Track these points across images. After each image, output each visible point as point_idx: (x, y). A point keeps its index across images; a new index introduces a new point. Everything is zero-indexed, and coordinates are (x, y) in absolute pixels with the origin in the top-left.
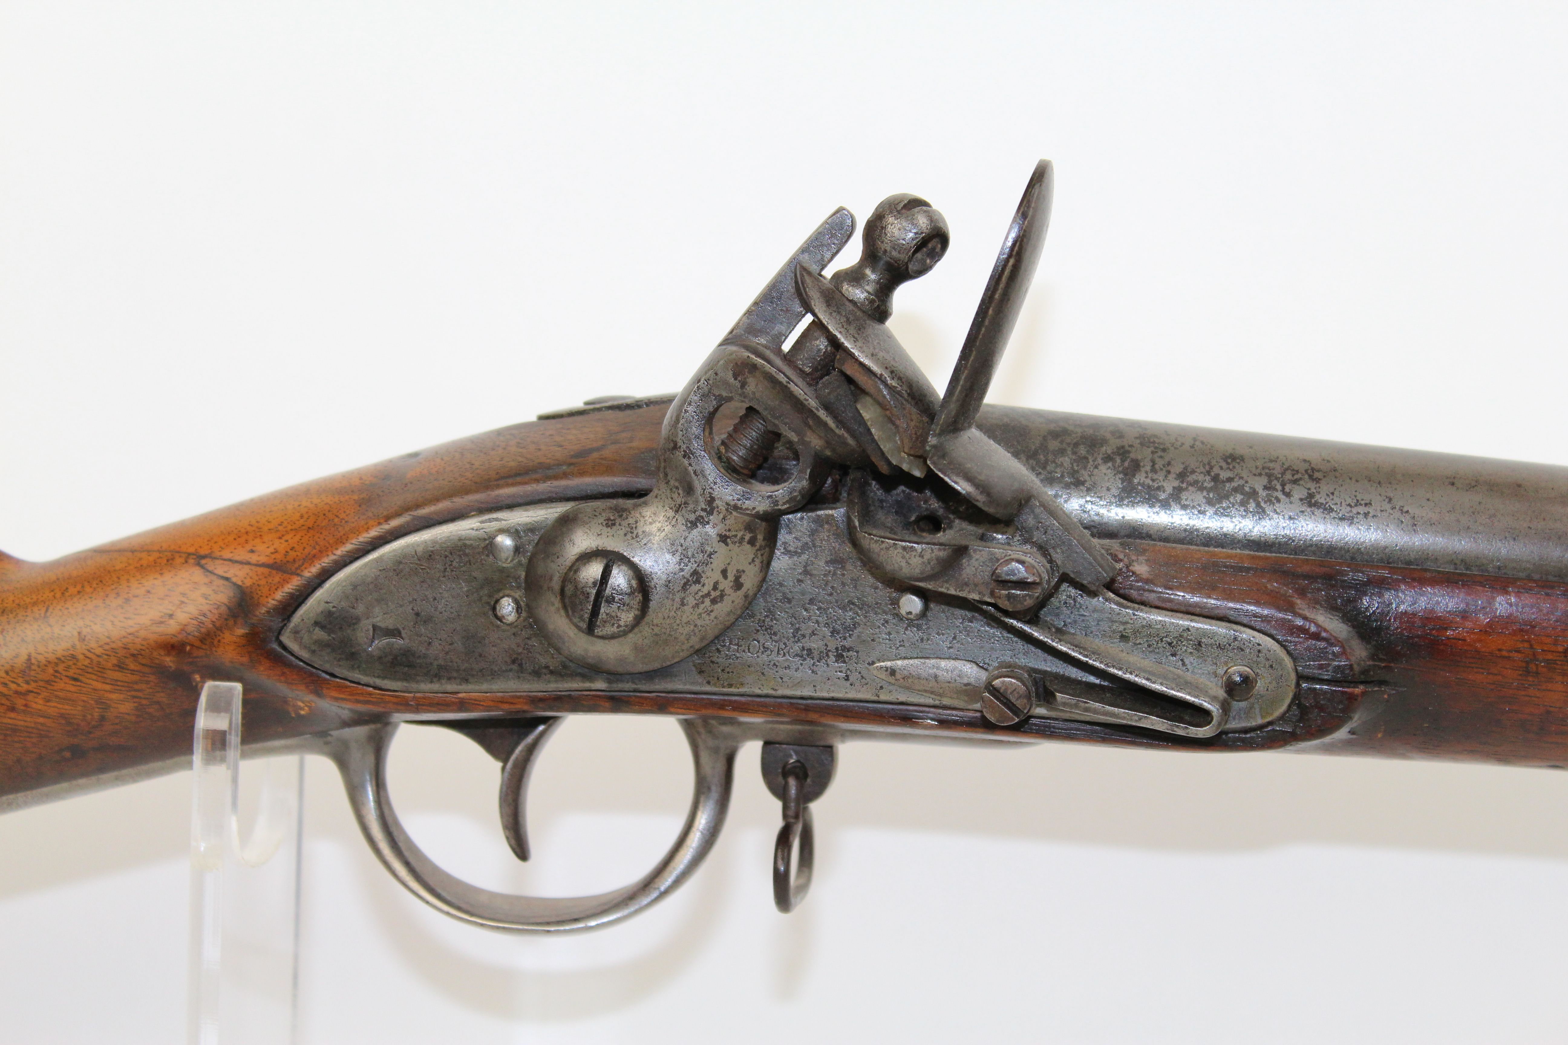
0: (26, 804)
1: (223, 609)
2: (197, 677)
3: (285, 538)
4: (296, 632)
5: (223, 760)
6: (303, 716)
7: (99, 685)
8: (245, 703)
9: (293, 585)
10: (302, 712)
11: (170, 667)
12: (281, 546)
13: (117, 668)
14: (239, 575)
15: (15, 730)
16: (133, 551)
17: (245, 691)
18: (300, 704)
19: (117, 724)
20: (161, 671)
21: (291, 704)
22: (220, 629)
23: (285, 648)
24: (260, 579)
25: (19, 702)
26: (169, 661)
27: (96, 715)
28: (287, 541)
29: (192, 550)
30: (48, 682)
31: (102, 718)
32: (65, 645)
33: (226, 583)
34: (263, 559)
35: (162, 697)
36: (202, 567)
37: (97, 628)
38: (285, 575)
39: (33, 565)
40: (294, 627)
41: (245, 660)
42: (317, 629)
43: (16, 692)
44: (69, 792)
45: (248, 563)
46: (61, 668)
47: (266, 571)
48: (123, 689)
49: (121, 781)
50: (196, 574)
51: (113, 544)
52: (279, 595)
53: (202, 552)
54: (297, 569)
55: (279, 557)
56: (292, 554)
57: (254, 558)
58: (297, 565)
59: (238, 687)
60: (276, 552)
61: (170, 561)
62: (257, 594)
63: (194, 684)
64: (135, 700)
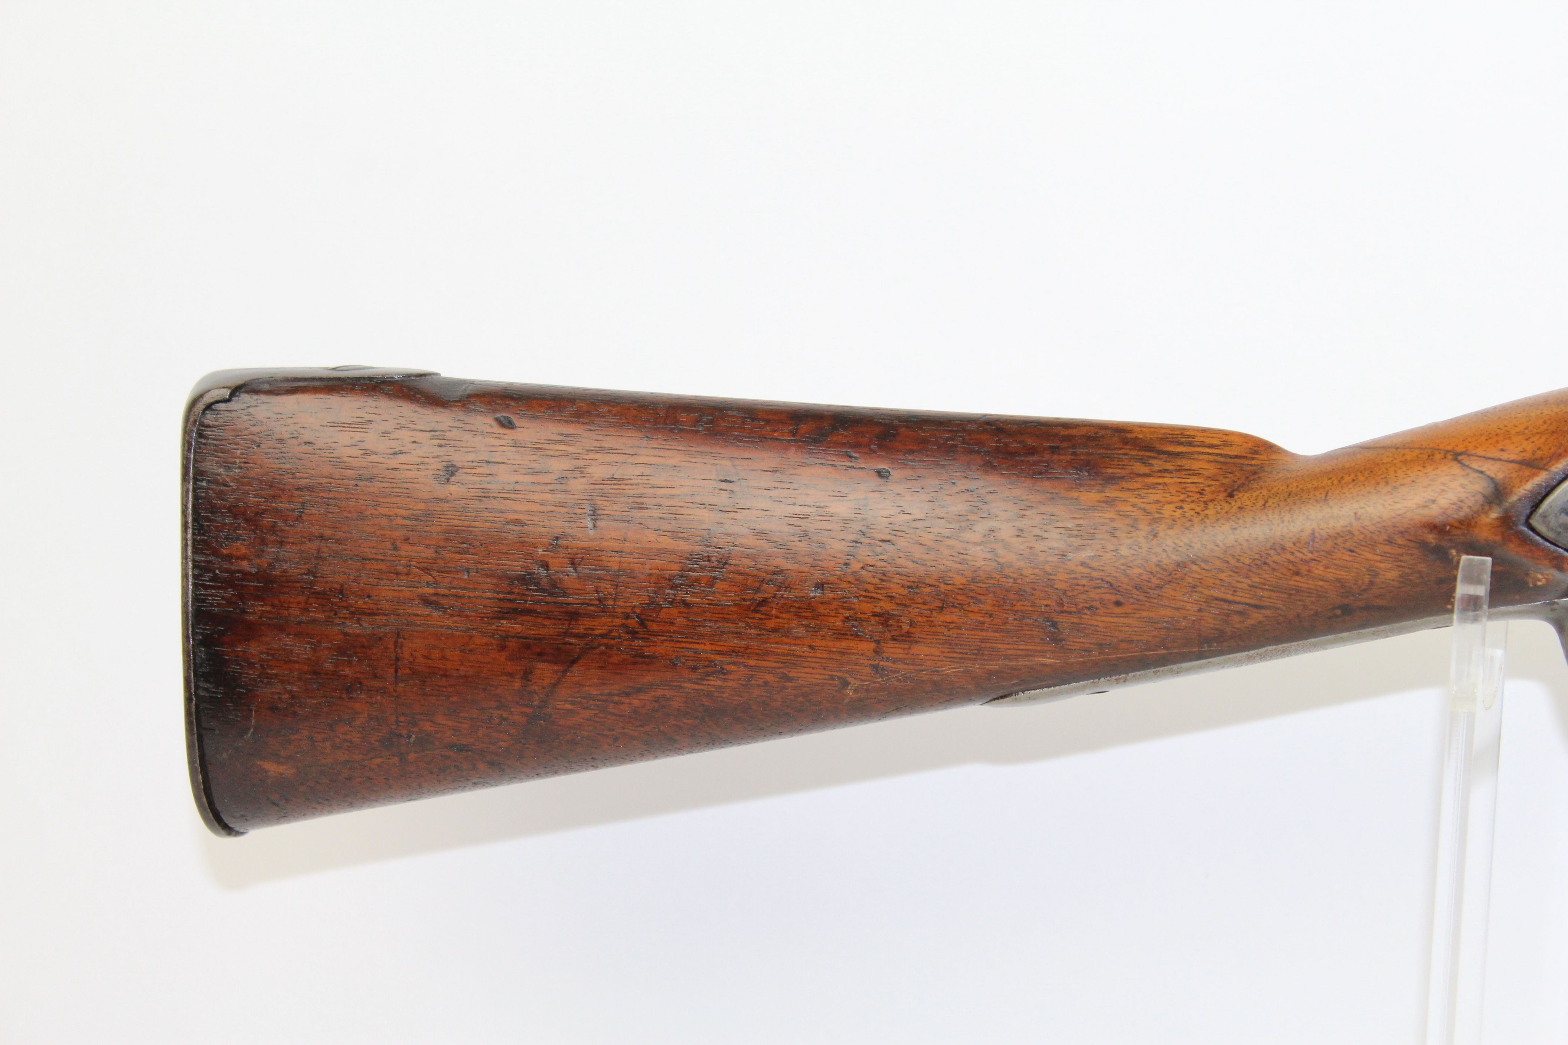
0: (1297, 652)
1: (1479, 498)
2: (1454, 552)
3: (1533, 439)
4: (1544, 516)
5: (1476, 619)
6: (1540, 587)
7: (1370, 556)
8: (1493, 573)
9: (1541, 479)
10: (1539, 583)
11: (1432, 543)
12: (1529, 446)
13: (1387, 542)
14: (1493, 469)
15: (1298, 591)
16: (1397, 448)
17: (1494, 564)
18: (1540, 576)
19: (1383, 588)
20: (1423, 545)
21: (1532, 576)
22: (1477, 512)
23: (1533, 529)
24: (1511, 473)
25: (1304, 569)
26: (1431, 538)
27: (1366, 580)
28: (1533, 442)
29: (1449, 448)
30: (1328, 553)
31: (1371, 583)
32: (1342, 522)
33: (1481, 475)
34: (1513, 457)
35: (1422, 567)
36: (1460, 462)
37: (1370, 510)
38: (1534, 470)
39: (1307, 459)
40: (1543, 513)
41: (1498, 538)
42: (1563, 515)
43: (1302, 560)
44: (1333, 643)
45: (1500, 460)
46: (1340, 541)
47: (1517, 466)
48: (1391, 559)
49: (1376, 635)
50: (1456, 469)
51: (1375, 441)
52: (1529, 486)
53: (1460, 449)
54: (1545, 465)
55: (1527, 455)
56: (1539, 453)
57: (1505, 456)
58: (1545, 462)
59: (1489, 560)
60: (1524, 451)
61: (1431, 457)
62: (1510, 485)
63: (1450, 557)
64: (1400, 569)
